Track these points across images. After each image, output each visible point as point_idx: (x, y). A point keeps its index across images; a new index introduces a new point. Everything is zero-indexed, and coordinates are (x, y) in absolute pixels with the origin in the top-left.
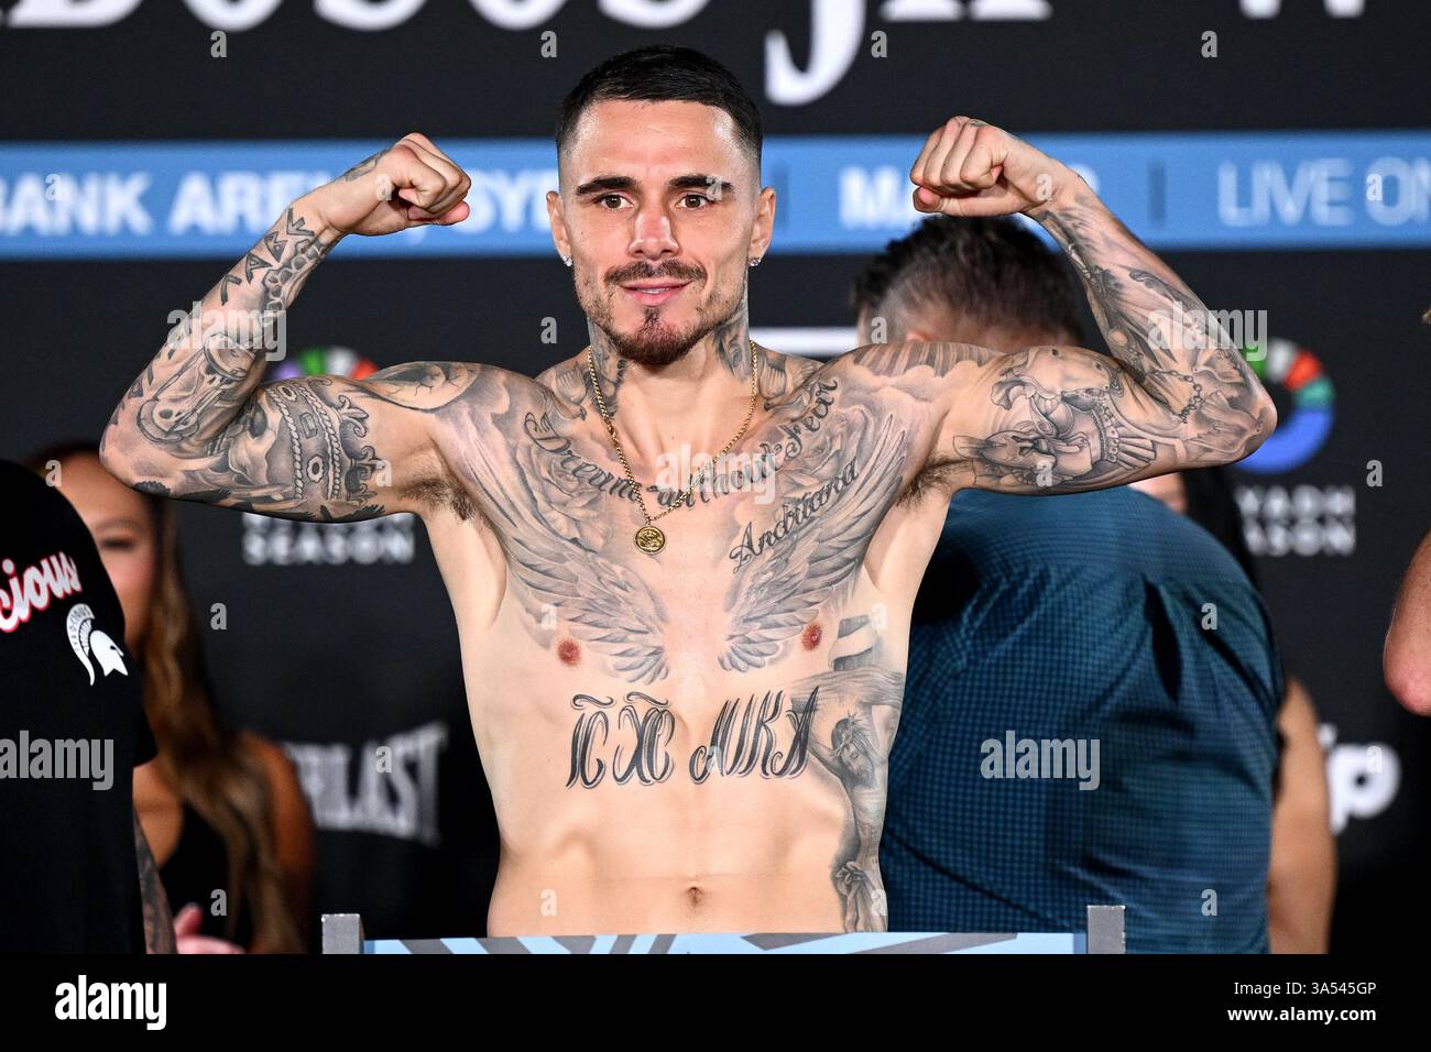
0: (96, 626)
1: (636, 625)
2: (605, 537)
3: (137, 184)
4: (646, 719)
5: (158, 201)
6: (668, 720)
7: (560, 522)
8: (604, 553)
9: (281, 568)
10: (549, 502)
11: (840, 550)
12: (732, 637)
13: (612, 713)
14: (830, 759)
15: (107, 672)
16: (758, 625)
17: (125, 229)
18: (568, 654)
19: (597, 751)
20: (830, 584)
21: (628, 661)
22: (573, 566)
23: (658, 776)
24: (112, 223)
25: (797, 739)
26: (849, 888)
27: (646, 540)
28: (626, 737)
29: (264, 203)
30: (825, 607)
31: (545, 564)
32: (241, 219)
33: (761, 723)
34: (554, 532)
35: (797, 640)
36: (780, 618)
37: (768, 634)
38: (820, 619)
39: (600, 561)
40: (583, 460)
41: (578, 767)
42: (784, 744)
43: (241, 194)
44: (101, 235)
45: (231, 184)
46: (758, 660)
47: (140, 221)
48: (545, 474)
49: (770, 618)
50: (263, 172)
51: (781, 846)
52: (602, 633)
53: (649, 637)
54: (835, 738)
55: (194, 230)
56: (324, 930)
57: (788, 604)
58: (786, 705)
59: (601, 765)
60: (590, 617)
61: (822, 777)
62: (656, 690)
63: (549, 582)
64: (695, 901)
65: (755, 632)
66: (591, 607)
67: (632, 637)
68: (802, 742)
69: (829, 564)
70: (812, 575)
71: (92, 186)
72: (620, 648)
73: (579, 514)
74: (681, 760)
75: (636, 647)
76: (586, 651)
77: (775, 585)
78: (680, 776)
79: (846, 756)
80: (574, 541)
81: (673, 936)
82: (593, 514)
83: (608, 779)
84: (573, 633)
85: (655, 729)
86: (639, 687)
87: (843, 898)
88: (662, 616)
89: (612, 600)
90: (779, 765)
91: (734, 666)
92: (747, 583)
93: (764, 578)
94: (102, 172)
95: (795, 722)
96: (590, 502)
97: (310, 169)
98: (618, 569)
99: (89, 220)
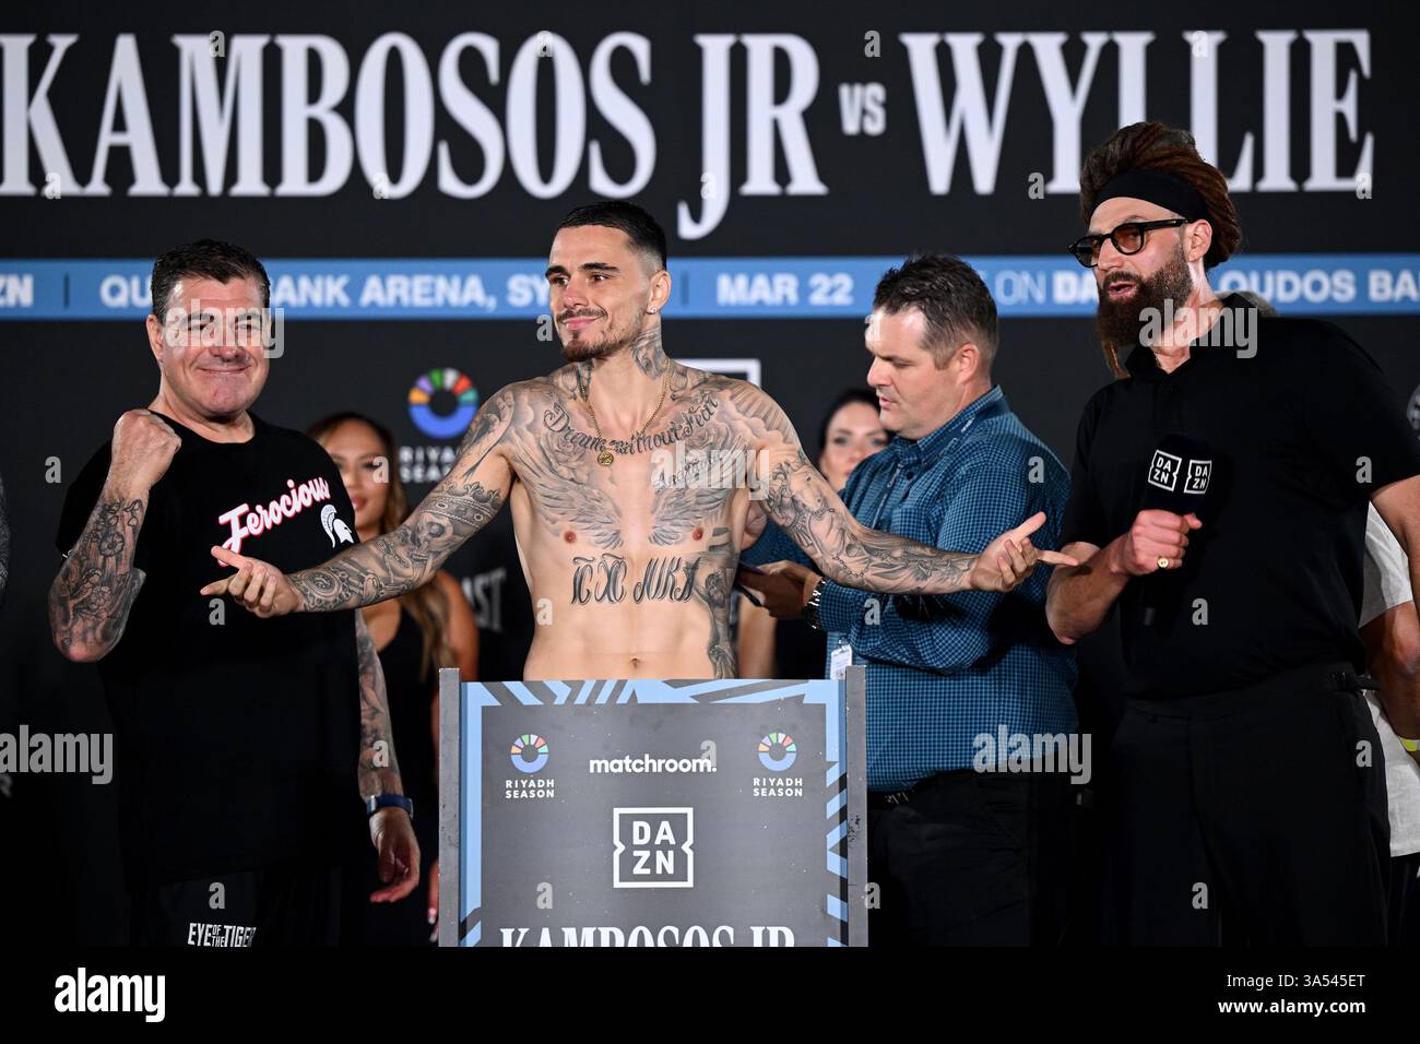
0: (337, 516)
1: (606, 519)
2: (588, 475)
3: (343, 280)
4: (613, 567)
5: (354, 290)
6: (623, 568)
7: (564, 471)
8: (588, 484)
9: (419, 485)
10: (558, 462)
11: (713, 493)
12: (655, 527)
13: (595, 565)
14: (703, 593)
15: (342, 541)
16: (668, 523)
17: (336, 303)
18: (570, 538)
19: (586, 585)
20: (708, 509)
21: (603, 538)
22: (571, 493)
23: (618, 597)
24: (330, 301)
25: (688, 582)
26: (717, 659)
27: (604, 459)
28: (601, 578)
29: (410, 291)
30: (706, 520)
31: (556, 494)
32: (398, 299)
33: (670, 573)
34: (562, 477)
35: (690, 534)
36: (681, 522)
37: (675, 529)
38: (703, 525)
39: (585, 488)
40: (576, 431)
41: (577, 594)
42: (681, 584)
43: (398, 286)
44: (324, 307)
45: (392, 281)
46: (668, 540)
47: (344, 300)
48: (556, 448)
49: (676, 521)
50: (410, 274)
51: (679, 635)
52: (588, 525)
53: (613, 525)
54: (707, 583)
55: (373, 304)
56: (441, 676)
57: (685, 515)
58: (683, 565)
59: (589, 592)
60: (582, 518)
61: (699, 602)
62: (617, 552)
63: (558, 503)
64: (635, 665)
65: (667, 526)
66: (581, 512)
67: (604, 526)
68: (690, 583)
69: (707, 499)
70: (698, 503)
71: (319, 281)
72: (597, 532)
73: (574, 464)
74: (629, 589)
75: (606, 531)
76: (579, 536)
77: (677, 505)
78: (629, 598)
79: (712, 593)
80: (572, 480)
81: (626, 681)
82: (582, 463)
83: (592, 600)
84: (571, 527)
85: (616, 573)
86: (608, 550)
87: (715, 664)
88: (619, 513)
89: (593, 508)
90: (679, 594)
91: (656, 541)
92: (663, 501)
93: (672, 500)
94: (324, 274)
95: (687, 574)
96: (581, 457)
97: (435, 273)
98: (595, 491)
99: (317, 299)
